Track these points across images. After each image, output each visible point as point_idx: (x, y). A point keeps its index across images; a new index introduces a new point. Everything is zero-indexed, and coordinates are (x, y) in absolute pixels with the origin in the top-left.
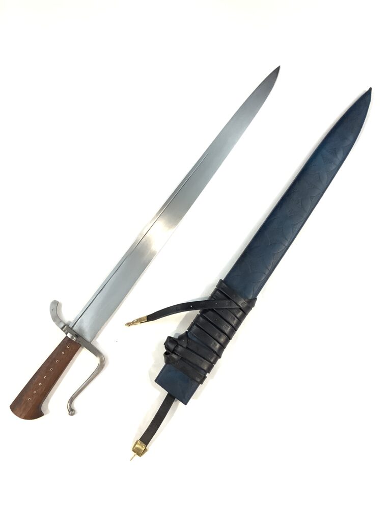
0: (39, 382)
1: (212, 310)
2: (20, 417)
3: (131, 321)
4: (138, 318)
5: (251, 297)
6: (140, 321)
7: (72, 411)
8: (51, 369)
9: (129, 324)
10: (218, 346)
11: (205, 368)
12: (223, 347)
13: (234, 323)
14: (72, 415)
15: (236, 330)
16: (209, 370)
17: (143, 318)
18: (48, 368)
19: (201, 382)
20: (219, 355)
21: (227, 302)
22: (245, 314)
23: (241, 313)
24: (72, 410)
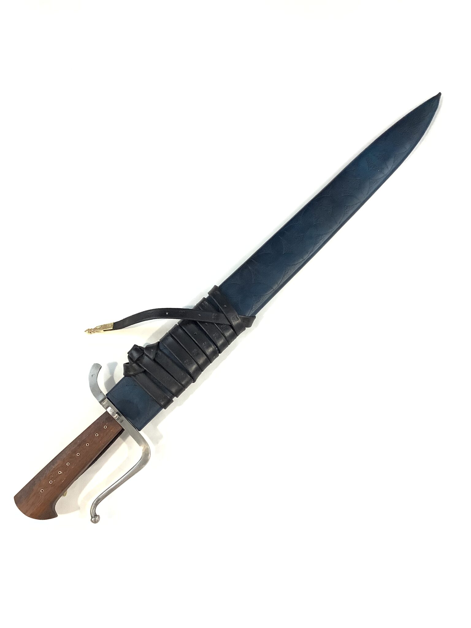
0: (58, 469)
1: (195, 323)
2: (25, 514)
3: (93, 328)
4: (103, 324)
5: (249, 314)
6: (105, 328)
7: (95, 518)
8: (77, 455)
9: (90, 331)
10: (194, 367)
11: (174, 390)
12: (200, 369)
13: (220, 343)
14: (95, 522)
15: (220, 352)
16: (177, 394)
17: (109, 325)
18: (75, 452)
19: (165, 406)
20: (193, 378)
21: (214, 315)
22: (235, 334)
23: (231, 331)
24: (96, 515)
